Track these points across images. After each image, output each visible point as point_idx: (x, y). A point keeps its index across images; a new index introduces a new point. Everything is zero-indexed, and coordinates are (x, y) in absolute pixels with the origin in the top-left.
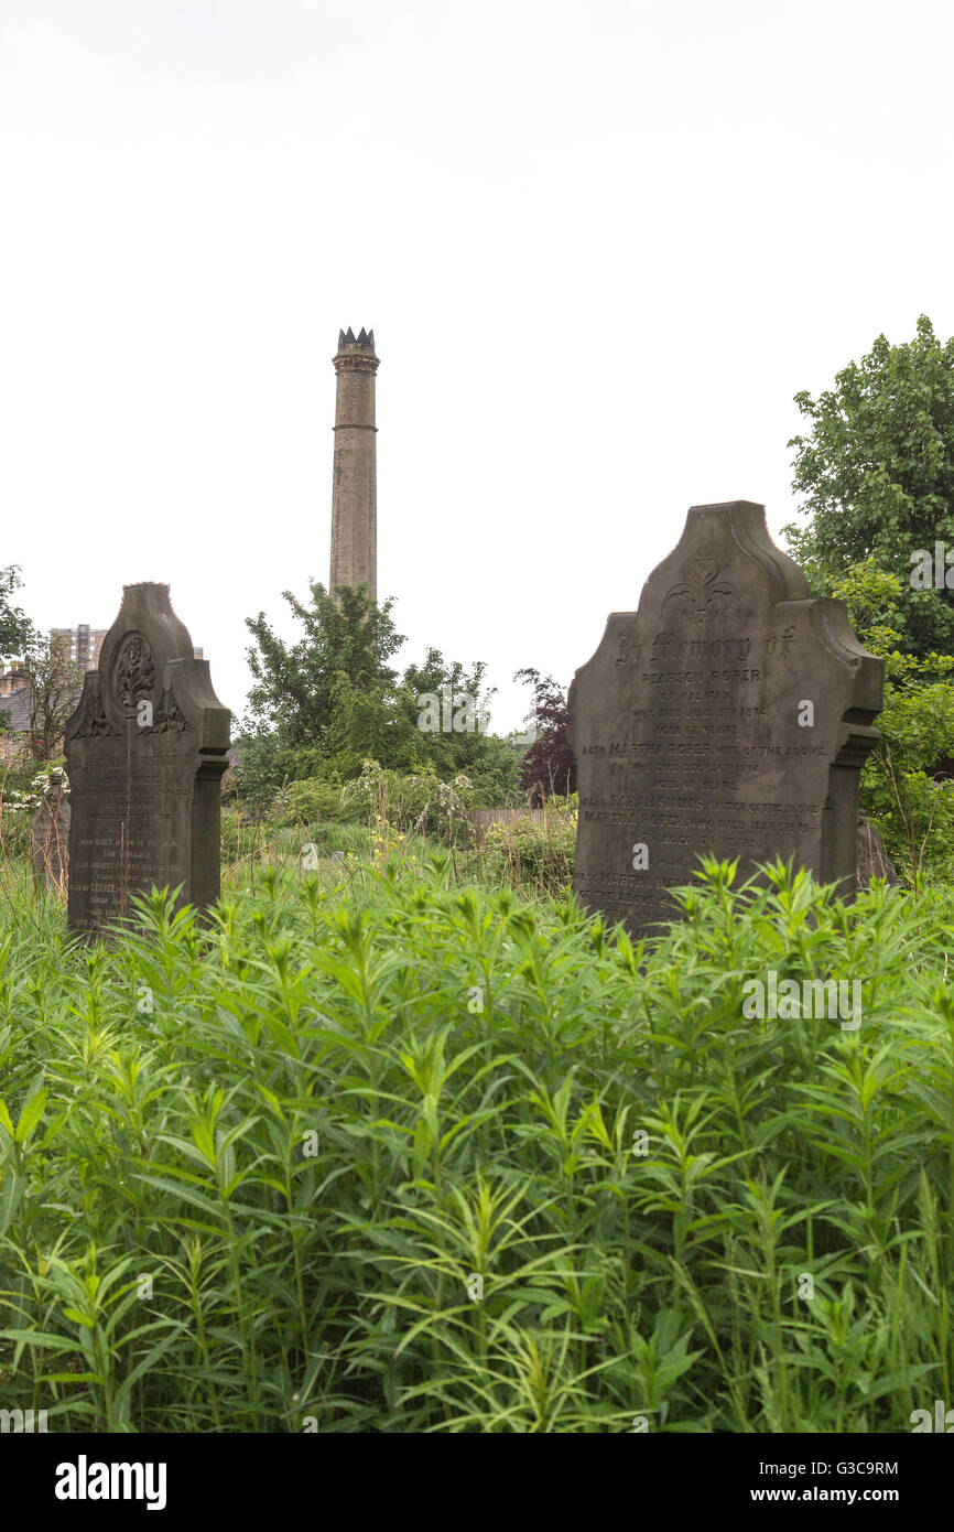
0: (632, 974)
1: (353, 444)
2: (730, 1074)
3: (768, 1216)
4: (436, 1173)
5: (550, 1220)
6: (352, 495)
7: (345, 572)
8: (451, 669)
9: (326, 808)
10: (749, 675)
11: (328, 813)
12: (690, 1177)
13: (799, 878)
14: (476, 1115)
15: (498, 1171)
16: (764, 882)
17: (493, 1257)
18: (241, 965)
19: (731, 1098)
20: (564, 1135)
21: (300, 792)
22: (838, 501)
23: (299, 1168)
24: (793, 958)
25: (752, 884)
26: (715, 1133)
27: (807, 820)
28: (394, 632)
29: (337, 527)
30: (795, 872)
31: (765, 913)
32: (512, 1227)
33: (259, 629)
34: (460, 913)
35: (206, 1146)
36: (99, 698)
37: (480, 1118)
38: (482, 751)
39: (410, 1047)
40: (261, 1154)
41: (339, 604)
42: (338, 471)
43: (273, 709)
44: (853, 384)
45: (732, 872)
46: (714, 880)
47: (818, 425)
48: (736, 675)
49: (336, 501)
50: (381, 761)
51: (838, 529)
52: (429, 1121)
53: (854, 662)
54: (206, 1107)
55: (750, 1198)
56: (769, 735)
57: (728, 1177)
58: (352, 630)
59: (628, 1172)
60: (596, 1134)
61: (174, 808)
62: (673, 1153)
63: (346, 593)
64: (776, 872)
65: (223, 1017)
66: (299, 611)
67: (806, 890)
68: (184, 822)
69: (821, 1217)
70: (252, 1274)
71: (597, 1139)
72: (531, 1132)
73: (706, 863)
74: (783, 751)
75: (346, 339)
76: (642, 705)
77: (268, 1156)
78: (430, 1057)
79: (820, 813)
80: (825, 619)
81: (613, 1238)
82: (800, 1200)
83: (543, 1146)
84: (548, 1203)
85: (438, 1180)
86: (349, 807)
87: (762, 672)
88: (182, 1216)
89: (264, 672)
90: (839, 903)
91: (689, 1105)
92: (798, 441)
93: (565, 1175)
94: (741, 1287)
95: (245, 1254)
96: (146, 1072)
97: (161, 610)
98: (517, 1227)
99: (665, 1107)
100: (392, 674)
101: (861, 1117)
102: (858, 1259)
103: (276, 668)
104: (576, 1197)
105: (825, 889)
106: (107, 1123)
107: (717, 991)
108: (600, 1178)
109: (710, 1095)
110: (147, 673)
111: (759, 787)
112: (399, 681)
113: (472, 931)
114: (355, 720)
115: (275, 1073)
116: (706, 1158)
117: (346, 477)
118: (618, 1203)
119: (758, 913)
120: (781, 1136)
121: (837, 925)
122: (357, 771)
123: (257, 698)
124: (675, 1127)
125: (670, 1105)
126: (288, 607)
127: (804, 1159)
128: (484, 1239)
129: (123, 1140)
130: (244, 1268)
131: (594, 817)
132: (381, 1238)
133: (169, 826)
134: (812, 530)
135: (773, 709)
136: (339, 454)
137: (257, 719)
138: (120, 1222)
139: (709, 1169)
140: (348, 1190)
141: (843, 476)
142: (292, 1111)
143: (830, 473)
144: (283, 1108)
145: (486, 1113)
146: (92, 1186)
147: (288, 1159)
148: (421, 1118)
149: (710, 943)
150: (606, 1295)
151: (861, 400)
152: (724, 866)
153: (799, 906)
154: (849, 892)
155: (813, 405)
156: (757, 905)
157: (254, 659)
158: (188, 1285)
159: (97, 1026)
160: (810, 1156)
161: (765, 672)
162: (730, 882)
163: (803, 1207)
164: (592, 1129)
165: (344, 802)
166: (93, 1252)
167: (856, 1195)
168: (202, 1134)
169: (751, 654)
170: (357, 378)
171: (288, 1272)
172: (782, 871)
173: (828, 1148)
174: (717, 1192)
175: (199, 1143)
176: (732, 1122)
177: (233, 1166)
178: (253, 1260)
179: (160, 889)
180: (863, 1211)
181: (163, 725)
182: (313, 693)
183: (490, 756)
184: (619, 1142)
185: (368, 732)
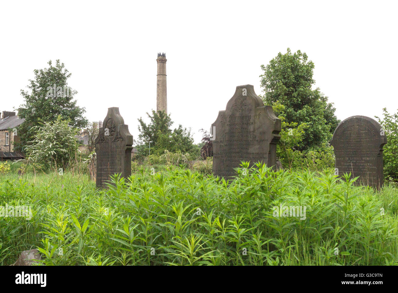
0: (226, 188)
1: (161, 79)
2: (249, 210)
3: (258, 242)
4: (181, 235)
5: (208, 245)
6: (161, 90)
7: (160, 108)
8: (184, 129)
9: (156, 161)
10: (251, 124)
11: (157, 162)
12: (240, 234)
13: (264, 166)
14: (190, 221)
15: (195, 234)
16: (255, 167)
17: (195, 253)
18: (135, 189)
19: (249, 216)
20: (211, 225)
21: (150, 158)
22: (270, 89)
23: (149, 235)
24: (263, 183)
25: (253, 167)
26: (245, 224)
27: (265, 156)
28: (171, 121)
29: (158, 97)
30: (263, 164)
31: (256, 174)
32: (199, 246)
33: (141, 121)
34: (186, 174)
35: (127, 231)
36: (103, 134)
37: (191, 221)
38: (192, 147)
39: (175, 205)
40: (139, 232)
41: (159, 115)
42: (158, 85)
43: (144, 139)
44: (273, 63)
45: (248, 164)
46: (244, 166)
47: (266, 72)
48: (248, 124)
49: (158, 92)
50: (169, 150)
51: (271, 95)
52: (179, 222)
53: (275, 120)
54: (127, 221)
55: (253, 239)
56: (256, 137)
57: (248, 234)
58: (162, 121)
59: (226, 233)
60: (218, 225)
61: (120, 159)
62: (236, 229)
63: (160, 112)
64: (259, 164)
65: (131, 202)
66: (150, 116)
67: (265, 169)
68: (123, 161)
69: (270, 242)
70: (138, 261)
71: (218, 226)
72: (203, 224)
73: (242, 162)
74: (259, 141)
75: (159, 55)
76: (227, 131)
77: (141, 233)
78: (180, 207)
79: (268, 154)
80: (268, 111)
81: (222, 249)
82: (265, 239)
83: (206, 228)
84: (207, 241)
85: (181, 236)
86: (162, 161)
87: (254, 123)
88: (122, 247)
89: (142, 130)
90: (273, 171)
91: (239, 218)
92: (262, 76)
93: (211, 234)
94: (252, 258)
95: (136, 256)
96: (113, 215)
97: (117, 113)
98: (201, 246)
99: (234, 218)
100: (171, 130)
101: (279, 219)
102: (279, 252)
103: (144, 130)
104: (213, 240)
105: (270, 168)
106: (104, 227)
107: (246, 192)
108: (219, 235)
109: (244, 215)
110: (114, 128)
111: (254, 149)
112: (172, 132)
113: (189, 179)
114: (163, 141)
115: (143, 214)
116: (244, 229)
117: (160, 86)
118: (223, 241)
119: (254, 174)
120: (261, 225)
121: (273, 176)
122: (163, 153)
123: (140, 136)
124: (236, 222)
125: (235, 218)
126: (147, 116)
127: (266, 230)
128: (193, 249)
129: (107, 231)
130: (136, 260)
131: (217, 157)
132: (168, 250)
133: (119, 163)
134: (265, 96)
135: (256, 131)
136: (158, 81)
137: (140, 141)
138: (107, 250)
139: (244, 232)
140: (161, 240)
141: (271, 84)
142: (147, 222)
143: (268, 83)
144: (145, 221)
145: (193, 220)
146: (100, 242)
147: (146, 233)
148: (177, 222)
149: (243, 181)
150: (221, 261)
151: (275, 66)
152: (247, 163)
153: (264, 172)
154: (275, 169)
155: (265, 68)
156: (254, 172)
157: (139, 128)
158: (123, 263)
159: (102, 206)
160: (267, 229)
161: (255, 123)
162: (248, 167)
163: (266, 241)
164: (217, 224)
165: (160, 160)
166: (100, 256)
167: (278, 238)
168: (126, 228)
169: (251, 119)
170: (162, 64)
171: (147, 260)
172: (260, 164)
173: (272, 226)
174: (246, 238)
175: (125, 230)
176: (249, 222)
177: (133, 235)
178: (138, 258)
179: (116, 174)
180: (280, 241)
181: (118, 140)
182: (153, 135)
183: (194, 148)
184: (224, 227)
185: (166, 144)
